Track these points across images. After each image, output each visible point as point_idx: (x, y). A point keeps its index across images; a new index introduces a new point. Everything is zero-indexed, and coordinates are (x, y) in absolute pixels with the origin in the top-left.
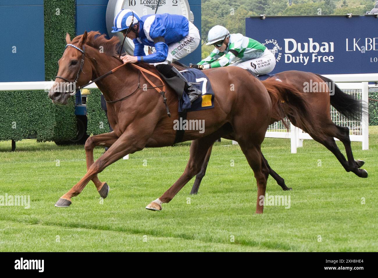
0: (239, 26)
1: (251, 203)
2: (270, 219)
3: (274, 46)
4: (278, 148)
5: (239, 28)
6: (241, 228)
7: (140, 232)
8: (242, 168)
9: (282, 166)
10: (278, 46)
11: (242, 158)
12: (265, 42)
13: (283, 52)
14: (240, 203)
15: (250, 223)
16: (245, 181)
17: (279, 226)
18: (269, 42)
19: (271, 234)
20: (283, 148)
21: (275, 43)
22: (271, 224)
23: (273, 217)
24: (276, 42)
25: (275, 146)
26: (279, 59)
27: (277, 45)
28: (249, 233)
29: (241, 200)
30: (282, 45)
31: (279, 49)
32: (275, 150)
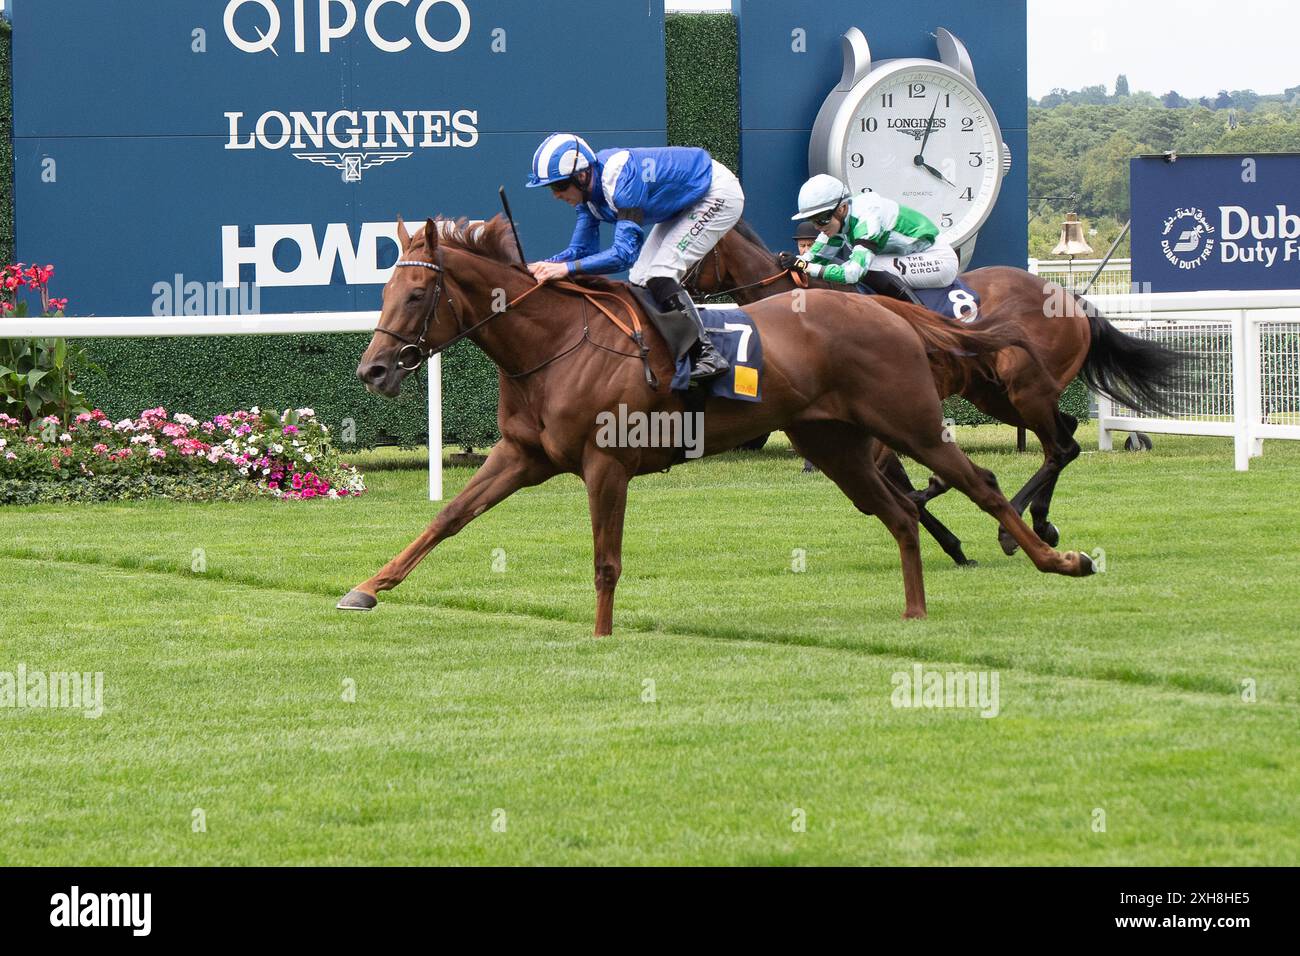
0: (1113, 178)
1: (1143, 585)
2: (1187, 622)
3: (1197, 223)
4: (1206, 458)
5: (1114, 183)
6: (1120, 642)
7: (888, 651)
8: (1122, 503)
9: (1216, 500)
10: (1205, 224)
11: (1121, 480)
12: (1175, 214)
13: (1217, 237)
14: (1118, 585)
15: (1142, 630)
16: (1130, 534)
17: (1208, 639)
18: (1184, 214)
19: (1191, 657)
20: (1216, 458)
21: (1199, 217)
22: (1190, 634)
23: (1195, 618)
24: (1200, 215)
25: (1198, 453)
26: (1208, 253)
27: (1203, 221)
28: (1140, 654)
29: (1120, 578)
30: (1214, 219)
31: (1207, 229)
32: (1196, 463)
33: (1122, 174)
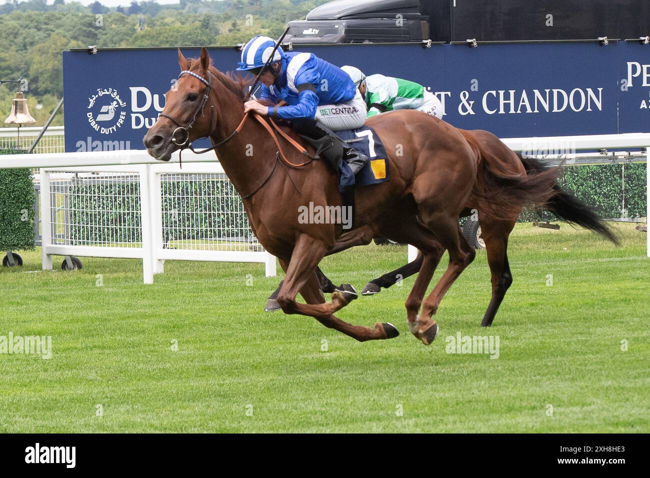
0: (54, 66)
1: (75, 371)
2: (107, 397)
3: (113, 100)
4: (122, 275)
5: (54, 70)
6: (56, 413)
8: (59, 309)
9: (129, 306)
10: (119, 101)
11: (59, 292)
12: (97, 93)
13: (128, 110)
14: (56, 370)
15: (73, 404)
16: (65, 332)
17: (122, 410)
18: (103, 93)
19: (109, 424)
20: (130, 274)
21: (115, 95)
22: (109, 406)
23: (113, 394)
24: (115, 94)
25: (116, 271)
26: (122, 122)
27: (117, 98)
28: (71, 422)
29: (57, 365)
30: (126, 97)
31: (121, 104)
32: (115, 279)
33: (58, 63)
